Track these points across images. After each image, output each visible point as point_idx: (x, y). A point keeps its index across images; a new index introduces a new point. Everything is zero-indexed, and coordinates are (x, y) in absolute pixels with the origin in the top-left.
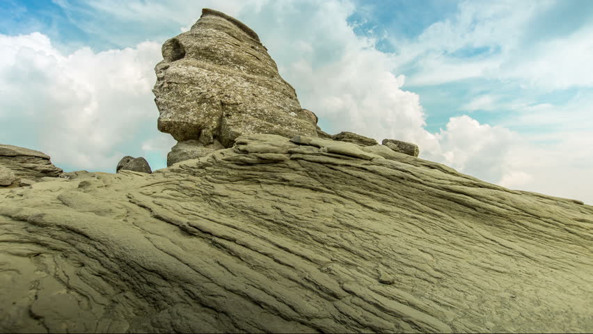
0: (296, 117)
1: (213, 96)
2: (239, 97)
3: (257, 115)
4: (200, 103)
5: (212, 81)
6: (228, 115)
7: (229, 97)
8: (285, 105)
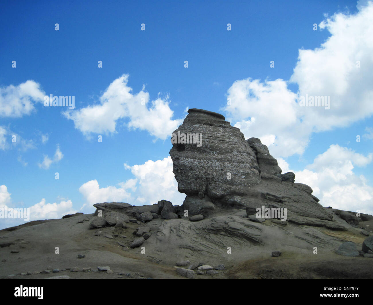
0: (244, 178)
1: (202, 176)
2: (214, 173)
3: (224, 182)
4: (196, 180)
5: (201, 166)
6: (210, 184)
7: (209, 174)
8: (238, 172)
